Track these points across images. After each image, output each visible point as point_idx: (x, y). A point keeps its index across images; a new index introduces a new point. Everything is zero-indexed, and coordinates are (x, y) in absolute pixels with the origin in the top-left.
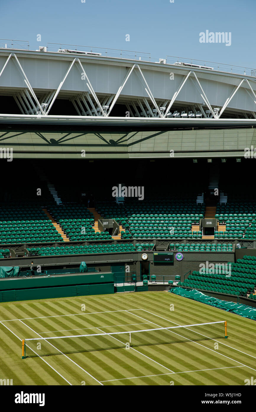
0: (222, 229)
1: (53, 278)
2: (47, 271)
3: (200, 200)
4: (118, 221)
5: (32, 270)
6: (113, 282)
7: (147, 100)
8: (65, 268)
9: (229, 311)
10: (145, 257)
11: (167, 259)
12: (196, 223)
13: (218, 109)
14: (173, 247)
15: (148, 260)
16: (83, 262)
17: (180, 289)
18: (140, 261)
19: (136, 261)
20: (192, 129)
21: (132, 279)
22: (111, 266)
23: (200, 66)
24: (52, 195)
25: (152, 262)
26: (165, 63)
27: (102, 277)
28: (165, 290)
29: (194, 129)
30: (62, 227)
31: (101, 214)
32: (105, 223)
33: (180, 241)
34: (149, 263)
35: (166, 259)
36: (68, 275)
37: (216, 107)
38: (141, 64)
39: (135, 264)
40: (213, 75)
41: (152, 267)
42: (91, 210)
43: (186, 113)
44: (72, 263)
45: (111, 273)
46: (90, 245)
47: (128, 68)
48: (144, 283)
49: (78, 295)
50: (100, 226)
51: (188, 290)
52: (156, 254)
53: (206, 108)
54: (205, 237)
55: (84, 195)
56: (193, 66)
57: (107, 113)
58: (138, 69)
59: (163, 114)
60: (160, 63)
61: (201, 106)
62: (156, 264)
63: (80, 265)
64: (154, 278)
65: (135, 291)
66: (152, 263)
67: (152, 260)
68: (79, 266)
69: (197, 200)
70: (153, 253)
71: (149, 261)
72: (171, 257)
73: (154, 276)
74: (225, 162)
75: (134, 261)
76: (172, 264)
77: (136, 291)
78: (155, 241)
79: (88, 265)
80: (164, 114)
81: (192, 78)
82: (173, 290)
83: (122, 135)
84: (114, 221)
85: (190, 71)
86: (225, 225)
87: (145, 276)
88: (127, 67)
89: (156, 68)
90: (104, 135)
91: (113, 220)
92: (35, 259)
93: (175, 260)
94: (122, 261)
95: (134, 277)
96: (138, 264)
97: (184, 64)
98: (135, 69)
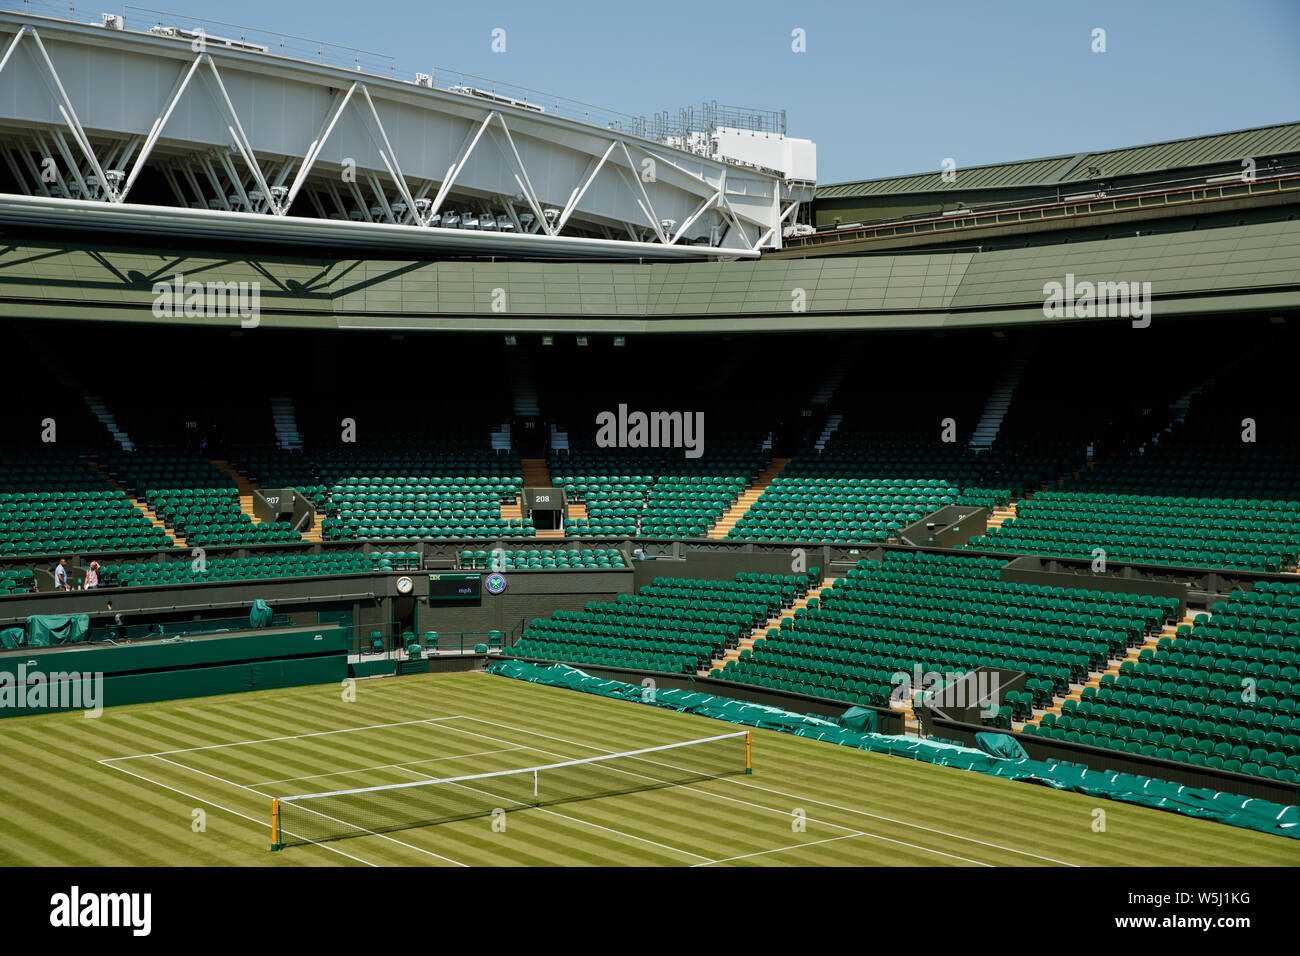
0: (576, 513)
1: (190, 643)
2: (162, 628)
3: (501, 442)
4: (304, 494)
5: (120, 624)
6: (345, 652)
7: (380, 180)
8: (197, 618)
9: (686, 711)
10: (405, 585)
11: (465, 591)
12: (507, 498)
13: (556, 212)
14: (469, 559)
15: (414, 594)
16: (259, 601)
17: (518, 666)
18: (394, 598)
19: (381, 598)
20: (490, 260)
21: (372, 645)
22: (318, 611)
23: (514, 101)
24: (105, 424)
25: (424, 598)
26: (430, 84)
27: (318, 638)
28: (473, 668)
29: (497, 260)
30: (159, 511)
31: (248, 476)
32: (272, 501)
33: (488, 543)
34: (416, 601)
35: (461, 591)
36: (223, 635)
37: (550, 206)
38: (375, 84)
39: (380, 603)
40: (543, 126)
41: (423, 612)
42: (220, 464)
43: (455, 214)
44: (216, 605)
45: (337, 627)
46: (250, 556)
47: (334, 93)
48: (411, 654)
49: (254, 686)
50: (259, 507)
51: (543, 665)
52: (435, 577)
53: (523, 208)
54: (542, 535)
55: (192, 425)
56: (497, 99)
57: (283, 206)
58: (363, 96)
59: (423, 216)
60: (417, 83)
61: (511, 203)
62: (434, 603)
63: (251, 607)
64: (433, 641)
65: (397, 675)
66: (424, 602)
67: (424, 592)
68: (247, 610)
69: (493, 443)
70: (427, 575)
71: (417, 596)
72: (476, 585)
73: (433, 634)
74: (586, 344)
75: (377, 598)
76: (477, 603)
77: (400, 673)
78: (421, 545)
79: (277, 609)
80: (427, 216)
81: (495, 129)
82: (499, 668)
83: (321, 269)
84: (295, 494)
85: (490, 111)
86: (584, 503)
87: (408, 635)
88: (331, 89)
89: (407, 96)
90: (272, 268)
91: (292, 494)
92: (118, 596)
93: (484, 591)
94: (346, 596)
95: (378, 639)
96: (387, 605)
97: (474, 93)
98: (354, 94)
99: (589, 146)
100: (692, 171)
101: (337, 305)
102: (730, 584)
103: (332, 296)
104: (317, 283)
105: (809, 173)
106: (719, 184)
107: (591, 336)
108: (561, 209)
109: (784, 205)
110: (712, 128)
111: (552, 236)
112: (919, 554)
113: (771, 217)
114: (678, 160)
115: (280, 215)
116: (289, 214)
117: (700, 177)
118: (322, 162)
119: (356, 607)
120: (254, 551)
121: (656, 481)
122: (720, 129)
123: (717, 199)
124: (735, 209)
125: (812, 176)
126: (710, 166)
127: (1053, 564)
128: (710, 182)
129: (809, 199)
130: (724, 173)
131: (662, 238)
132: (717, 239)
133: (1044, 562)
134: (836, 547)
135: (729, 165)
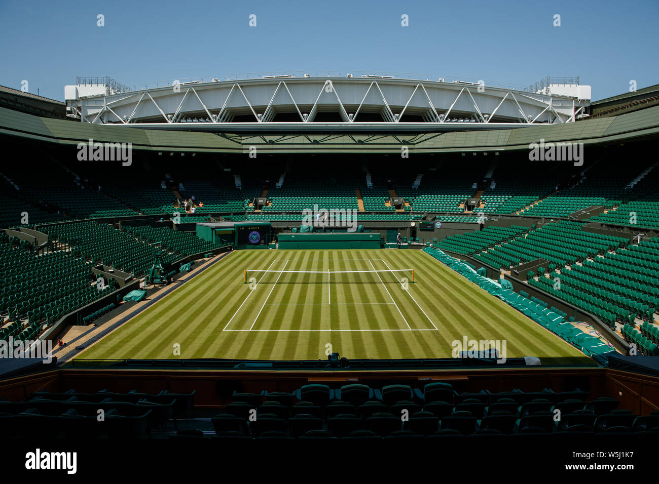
6: (380, 241)
10: (413, 224)
11: (430, 227)
15: (415, 227)
18: (410, 228)
34: (416, 229)
35: (428, 227)
41: (418, 232)
52: (421, 222)
62: (421, 230)
64: (418, 240)
66: (418, 229)
67: (418, 227)
70: (419, 222)
72: (433, 225)
73: (418, 238)
75: (405, 228)
76: (433, 230)
93: (435, 227)
94: (396, 226)
95: (405, 239)
96: (408, 229)
97: (460, 82)
98: (419, 87)
99: (500, 95)
100: (539, 99)
101: (416, 146)
102: (509, 229)
103: (415, 144)
104: (412, 141)
105: (588, 96)
106: (550, 103)
107: (477, 152)
108: (490, 115)
109: (576, 108)
110: (549, 86)
111: (486, 123)
112: (570, 221)
113: (572, 113)
114: (533, 96)
115: (397, 122)
116: (399, 122)
117: (542, 101)
118: (410, 107)
119: (399, 230)
120: (377, 213)
121: (513, 197)
122: (551, 85)
123: (549, 108)
124: (556, 110)
125: (589, 97)
126: (546, 97)
127: (604, 226)
128: (546, 102)
129: (588, 105)
130: (551, 99)
131: (528, 121)
132: (551, 121)
133: (602, 225)
134: (546, 218)
135: (553, 96)
